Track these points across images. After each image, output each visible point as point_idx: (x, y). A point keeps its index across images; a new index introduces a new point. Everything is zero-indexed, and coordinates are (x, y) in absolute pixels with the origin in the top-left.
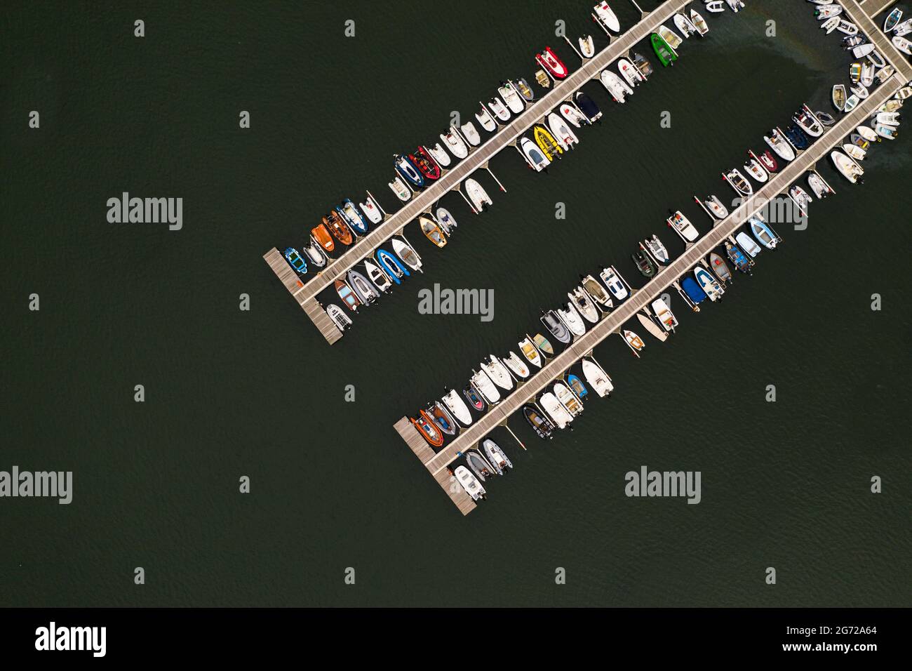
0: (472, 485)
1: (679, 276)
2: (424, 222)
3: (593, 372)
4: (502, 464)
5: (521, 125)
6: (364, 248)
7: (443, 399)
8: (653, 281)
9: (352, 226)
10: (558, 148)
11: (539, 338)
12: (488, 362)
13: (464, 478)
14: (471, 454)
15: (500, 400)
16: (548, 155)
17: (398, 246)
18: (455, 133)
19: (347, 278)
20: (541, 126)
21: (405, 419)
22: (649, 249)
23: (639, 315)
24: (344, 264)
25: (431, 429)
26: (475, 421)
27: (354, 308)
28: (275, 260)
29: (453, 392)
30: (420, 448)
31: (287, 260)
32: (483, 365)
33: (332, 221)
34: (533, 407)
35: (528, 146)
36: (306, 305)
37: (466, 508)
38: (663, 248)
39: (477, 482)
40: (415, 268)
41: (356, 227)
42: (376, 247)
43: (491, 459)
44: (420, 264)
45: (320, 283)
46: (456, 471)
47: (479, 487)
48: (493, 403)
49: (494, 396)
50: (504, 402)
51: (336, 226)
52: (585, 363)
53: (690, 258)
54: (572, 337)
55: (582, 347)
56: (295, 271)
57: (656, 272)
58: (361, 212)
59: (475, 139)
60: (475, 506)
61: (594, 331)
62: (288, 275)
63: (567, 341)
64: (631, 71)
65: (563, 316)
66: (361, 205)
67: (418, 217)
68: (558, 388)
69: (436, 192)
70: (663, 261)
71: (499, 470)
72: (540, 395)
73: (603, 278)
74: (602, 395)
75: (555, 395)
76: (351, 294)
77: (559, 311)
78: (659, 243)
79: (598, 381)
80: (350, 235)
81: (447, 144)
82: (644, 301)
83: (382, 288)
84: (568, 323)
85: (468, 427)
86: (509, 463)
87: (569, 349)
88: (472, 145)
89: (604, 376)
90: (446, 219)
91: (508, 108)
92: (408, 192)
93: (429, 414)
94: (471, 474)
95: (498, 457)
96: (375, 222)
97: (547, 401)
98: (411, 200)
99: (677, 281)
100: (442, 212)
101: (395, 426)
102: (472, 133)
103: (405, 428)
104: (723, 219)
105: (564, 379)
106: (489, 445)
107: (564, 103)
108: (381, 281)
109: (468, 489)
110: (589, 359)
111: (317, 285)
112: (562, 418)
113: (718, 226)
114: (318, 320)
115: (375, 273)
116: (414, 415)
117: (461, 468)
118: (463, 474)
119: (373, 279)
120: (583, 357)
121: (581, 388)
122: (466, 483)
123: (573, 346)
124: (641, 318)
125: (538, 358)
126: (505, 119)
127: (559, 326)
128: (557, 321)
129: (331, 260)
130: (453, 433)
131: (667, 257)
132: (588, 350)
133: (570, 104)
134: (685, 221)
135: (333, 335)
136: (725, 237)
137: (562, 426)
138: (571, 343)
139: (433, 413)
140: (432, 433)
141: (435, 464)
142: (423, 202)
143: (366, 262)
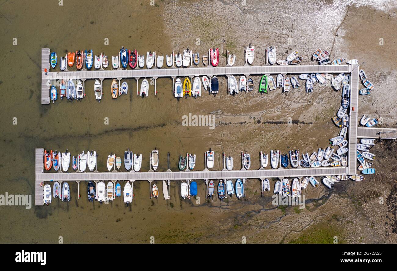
0: (48, 196)
1: (192, 178)
2: (114, 82)
3: (128, 189)
5: (182, 72)
6: (83, 75)
7: (63, 153)
8: (181, 172)
9: (85, 63)
10: (190, 93)
11: (119, 160)
12: (92, 153)
13: (47, 191)
14: (57, 183)
16: (184, 93)
17: (97, 84)
19: (68, 82)
20: (190, 79)
21: (42, 150)
22: (189, 159)
23: (164, 182)
24: (71, 75)
25: (49, 161)
26: (68, 171)
27: (62, 96)
28: (46, 54)
29: (69, 154)
30: (39, 165)
31: (50, 57)
32: (89, 152)
33: (79, 55)
34: (94, 184)
35: (178, 84)
36: (44, 80)
37: (38, 203)
38: (195, 162)
39: (50, 196)
40: (97, 98)
41: (86, 65)
42: (88, 78)
43: (63, 191)
44: (100, 97)
46: (46, 186)
47: (50, 198)
48: (80, 170)
49: (83, 168)
50: (85, 173)
51: (79, 58)
52: (128, 183)
53: (202, 175)
54: (131, 169)
55: (132, 176)
56: (50, 63)
57: (184, 170)
58: (93, 60)
59: (160, 64)
60: (42, 205)
61: (141, 174)
62: (46, 63)
63: (128, 169)
64: (244, 83)
65: (134, 158)
66: (95, 56)
67: (113, 78)
68: (110, 185)
69: (128, 74)
70: (190, 168)
71: (63, 198)
72: (100, 181)
74: (125, 201)
75: (106, 186)
76: (65, 90)
77: (135, 155)
78: (195, 160)
79: (128, 195)
80: (81, 66)
81: (147, 57)
82: (170, 178)
83: (78, 96)
84: (135, 162)
85: (64, 172)
86: (68, 198)
87: (127, 173)
88: (157, 66)
89: (131, 194)
90: (125, 88)
91: (182, 61)
92: (118, 66)
93: (53, 155)
94: (50, 191)
95: (66, 193)
96: (96, 68)
97: (101, 186)
98: (116, 69)
99: (190, 180)
100: (125, 84)
101: (36, 149)
102: (161, 61)
103: (40, 153)
104: (228, 170)
105: (115, 183)
106: (66, 185)
107: (207, 76)
108: (80, 93)
109: (45, 196)
110: (131, 183)
112: (101, 197)
113: (224, 171)
115: (80, 88)
116: (47, 151)
117: (49, 186)
118: (48, 189)
119: (78, 90)
120: (129, 181)
121: (118, 192)
122: (46, 193)
123: (129, 173)
125: (111, 167)
126: (178, 65)
127: (130, 160)
128: (131, 158)
129: (67, 70)
130: (56, 169)
131: (193, 168)
132: (133, 180)
133: (209, 78)
134: (213, 158)
135: (46, 100)
136: (223, 178)
138: (129, 171)
139: (55, 156)
141: (40, 176)
142: (120, 74)
143: (79, 81)
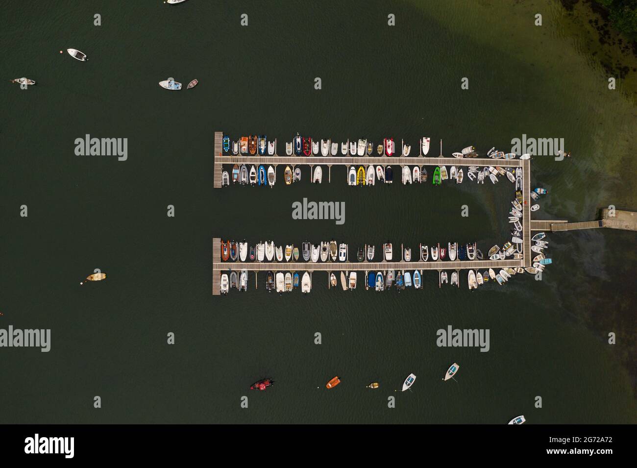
0: (225, 286)
1: (370, 270)
2: (288, 169)
3: (306, 279)
4: (243, 287)
5: (357, 161)
6: (257, 160)
7: (240, 243)
8: (359, 263)
9: (259, 148)
10: (364, 182)
11: (296, 250)
12: (269, 243)
13: (224, 280)
14: (234, 273)
15: (262, 262)
16: (358, 181)
17: (271, 170)
18: (328, 143)
19: (241, 167)
20: (364, 168)
21: (220, 239)
22: (367, 250)
23: (342, 273)
24: (244, 160)
25: (226, 251)
26: (246, 261)
27: (235, 181)
28: (219, 137)
29: (246, 244)
30: (216, 255)
31: (223, 141)
32: (266, 243)
33: (253, 140)
34: (272, 274)
35: (353, 171)
36: (217, 164)
37: (216, 292)
38: (373, 254)
39: (228, 286)
40: (270, 184)
41: (260, 150)
42: (261, 163)
43: (240, 281)
44: (273, 184)
45: (229, 160)
46: (223, 275)
47: (227, 288)
48: (258, 260)
49: (261, 258)
50: (263, 263)
51: (253, 143)
52: (306, 273)
53: (381, 266)
54: (310, 260)
55: (310, 267)
56: (223, 147)
57: (363, 261)
58: (267, 145)
59: (334, 152)
60: (220, 294)
61: (320, 264)
62: (219, 147)
63: (306, 260)
64: (417, 174)
65: (313, 249)
66: (269, 142)
67: (287, 165)
68: (288, 275)
69: (302, 160)
70: (369, 259)
71: (240, 288)
72: (279, 272)
73: (340, 246)
74: (303, 291)
75: (284, 276)
76: (238, 174)
77: (313, 245)
78: (373, 251)
79: (306, 285)
80: (255, 151)
81: (322, 145)
82: (349, 268)
83: (251, 181)
84: (312, 253)
85: (241, 262)
86: (246, 288)
87: (305, 263)
88: (331, 153)
89: (310, 284)
90: (298, 174)
91: (357, 150)
92: (291, 152)
93: (231, 245)
94: (228, 281)
95: (244, 283)
96: (270, 154)
97: (280, 276)
98: (290, 156)
99: (368, 271)
100: (298, 171)
101: (213, 239)
102: (335, 149)
103: (217, 242)
104: (406, 262)
105: (294, 274)
106: (244, 275)
107: (381, 166)
108: (253, 178)
109: (222, 286)
110: (309, 273)
111: (227, 160)
112: (281, 287)
113: (402, 263)
114: (217, 174)
115: (253, 173)
116: (224, 241)
117: (226, 275)
118: (225, 278)
119: (251, 175)
120: (308, 271)
121: (297, 282)
122: (223, 283)
123: (307, 263)
124: (342, 274)
125: (289, 257)
126: (352, 154)
127: (308, 251)
128: (309, 249)
129: (240, 155)
130: (234, 259)
131: (372, 259)
132: (312, 270)
133: (383, 168)
134: (391, 250)
135: (218, 185)
136: (401, 269)
137: (278, 291)
138: (307, 262)
139: (232, 245)
140: (226, 253)
141: (217, 265)
142: (294, 160)
143: (253, 166)
